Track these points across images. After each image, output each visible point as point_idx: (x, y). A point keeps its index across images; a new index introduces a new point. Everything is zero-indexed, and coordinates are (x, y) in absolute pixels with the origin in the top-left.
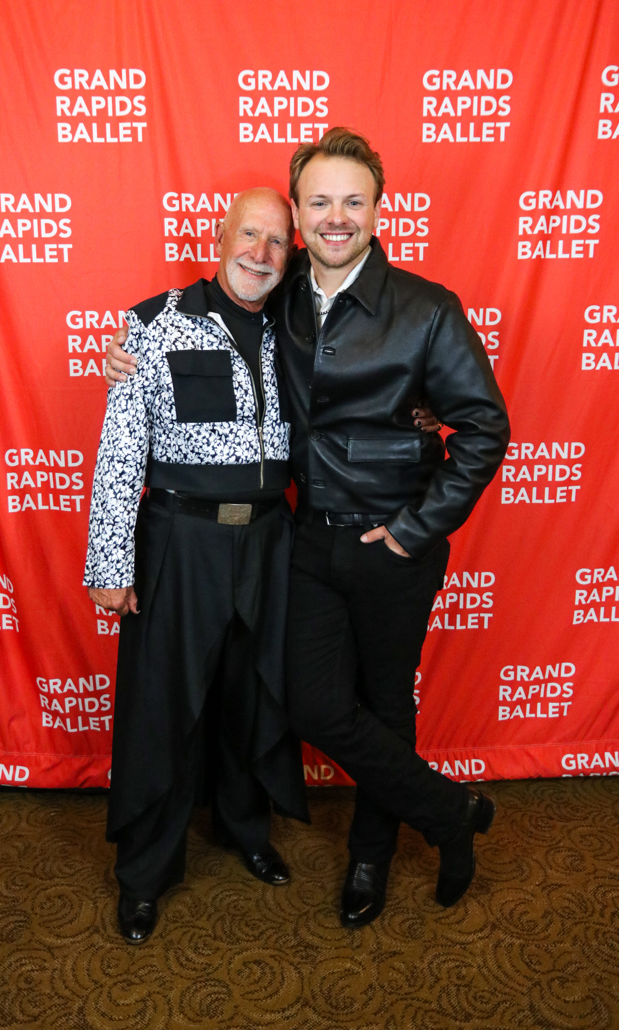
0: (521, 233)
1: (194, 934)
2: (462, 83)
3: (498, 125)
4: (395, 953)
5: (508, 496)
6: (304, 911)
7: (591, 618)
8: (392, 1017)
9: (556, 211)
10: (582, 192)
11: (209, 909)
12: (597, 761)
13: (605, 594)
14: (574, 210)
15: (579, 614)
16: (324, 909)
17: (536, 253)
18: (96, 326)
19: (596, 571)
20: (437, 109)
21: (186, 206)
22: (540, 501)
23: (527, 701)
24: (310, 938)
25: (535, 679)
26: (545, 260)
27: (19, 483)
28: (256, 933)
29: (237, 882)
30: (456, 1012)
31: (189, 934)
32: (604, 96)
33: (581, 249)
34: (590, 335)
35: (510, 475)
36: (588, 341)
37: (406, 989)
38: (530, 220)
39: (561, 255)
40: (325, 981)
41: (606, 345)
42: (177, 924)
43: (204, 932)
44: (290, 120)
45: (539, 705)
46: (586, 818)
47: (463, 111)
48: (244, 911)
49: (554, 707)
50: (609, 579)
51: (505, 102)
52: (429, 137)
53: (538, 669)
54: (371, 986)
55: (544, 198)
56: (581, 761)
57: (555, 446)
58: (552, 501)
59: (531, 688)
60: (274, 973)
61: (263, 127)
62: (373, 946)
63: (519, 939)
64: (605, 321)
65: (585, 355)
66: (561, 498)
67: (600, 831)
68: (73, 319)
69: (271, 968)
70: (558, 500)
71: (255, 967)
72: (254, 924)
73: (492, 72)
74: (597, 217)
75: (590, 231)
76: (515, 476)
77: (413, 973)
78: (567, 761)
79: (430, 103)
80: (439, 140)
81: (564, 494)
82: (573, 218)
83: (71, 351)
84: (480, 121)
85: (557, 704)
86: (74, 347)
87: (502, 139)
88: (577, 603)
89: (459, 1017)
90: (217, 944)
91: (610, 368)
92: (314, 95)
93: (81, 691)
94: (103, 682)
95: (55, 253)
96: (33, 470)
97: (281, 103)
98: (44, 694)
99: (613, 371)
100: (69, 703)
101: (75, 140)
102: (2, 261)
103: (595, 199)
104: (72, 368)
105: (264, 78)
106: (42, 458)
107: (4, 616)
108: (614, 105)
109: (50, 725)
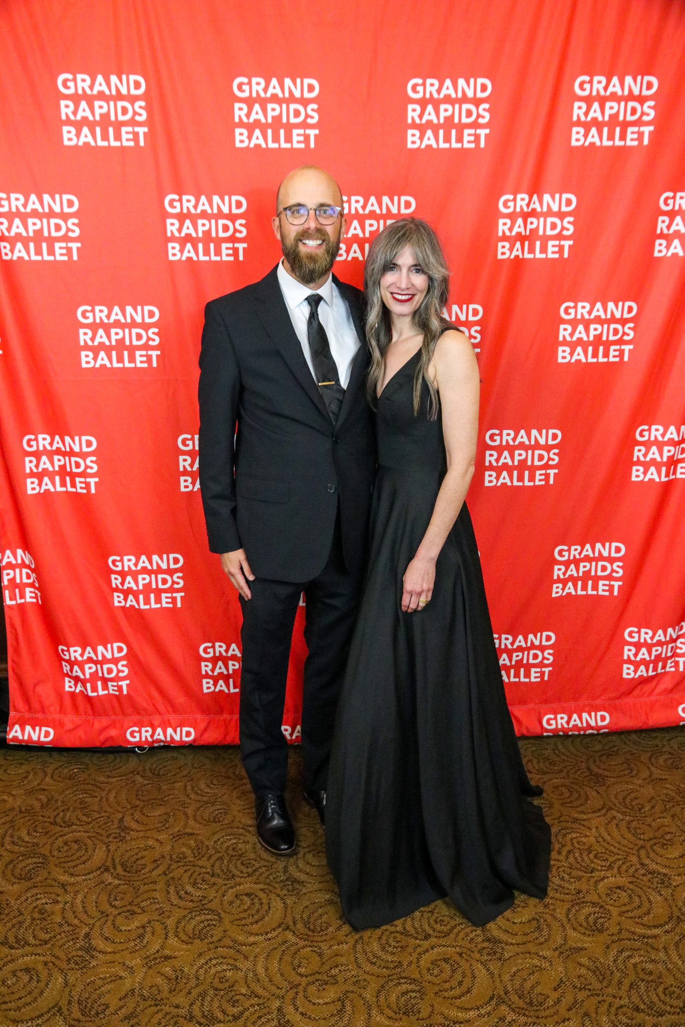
0: (500, 234)
1: (194, 872)
2: (444, 92)
3: (478, 131)
5: (491, 479)
7: (569, 591)
9: (533, 214)
10: (557, 196)
11: (209, 851)
12: (575, 721)
13: (582, 570)
14: (550, 213)
15: (557, 588)
17: (515, 253)
18: (106, 320)
19: (573, 548)
20: (421, 116)
21: (188, 208)
23: (511, 667)
24: (298, 874)
25: (518, 646)
26: (523, 259)
27: (37, 466)
28: (250, 870)
29: (238, 828)
30: (417, 933)
31: (189, 873)
32: (577, 104)
33: (556, 249)
34: (565, 330)
35: (493, 459)
36: (563, 336)
38: (508, 221)
39: (538, 255)
40: (306, 909)
41: (579, 340)
42: (179, 864)
43: (204, 870)
44: (283, 126)
45: (522, 670)
47: (445, 118)
48: (240, 852)
49: (535, 672)
50: (585, 556)
51: (484, 110)
52: (413, 142)
53: (520, 637)
55: (522, 201)
56: (562, 720)
57: (534, 432)
58: (532, 484)
59: (515, 655)
60: (262, 903)
61: (257, 132)
64: (579, 317)
65: (561, 349)
66: (540, 480)
68: (84, 314)
69: (260, 899)
70: (537, 483)
71: (245, 898)
72: (250, 863)
73: (472, 81)
74: (571, 219)
75: (565, 233)
76: (497, 460)
78: (548, 721)
79: (414, 110)
80: (423, 146)
81: (543, 477)
82: (550, 220)
83: (82, 343)
84: (461, 127)
85: (539, 670)
86: (85, 340)
87: (482, 145)
88: (555, 577)
89: (419, 937)
90: (213, 880)
91: (584, 360)
92: (305, 102)
93: (100, 658)
94: (120, 649)
95: (64, 251)
96: (50, 454)
97: (273, 110)
98: (66, 661)
99: (587, 364)
100: (89, 669)
101: (80, 143)
102: (15, 258)
103: (569, 202)
104: (84, 360)
105: (258, 85)
106: (58, 443)
107: (28, 590)
108: (586, 114)
109: (72, 690)
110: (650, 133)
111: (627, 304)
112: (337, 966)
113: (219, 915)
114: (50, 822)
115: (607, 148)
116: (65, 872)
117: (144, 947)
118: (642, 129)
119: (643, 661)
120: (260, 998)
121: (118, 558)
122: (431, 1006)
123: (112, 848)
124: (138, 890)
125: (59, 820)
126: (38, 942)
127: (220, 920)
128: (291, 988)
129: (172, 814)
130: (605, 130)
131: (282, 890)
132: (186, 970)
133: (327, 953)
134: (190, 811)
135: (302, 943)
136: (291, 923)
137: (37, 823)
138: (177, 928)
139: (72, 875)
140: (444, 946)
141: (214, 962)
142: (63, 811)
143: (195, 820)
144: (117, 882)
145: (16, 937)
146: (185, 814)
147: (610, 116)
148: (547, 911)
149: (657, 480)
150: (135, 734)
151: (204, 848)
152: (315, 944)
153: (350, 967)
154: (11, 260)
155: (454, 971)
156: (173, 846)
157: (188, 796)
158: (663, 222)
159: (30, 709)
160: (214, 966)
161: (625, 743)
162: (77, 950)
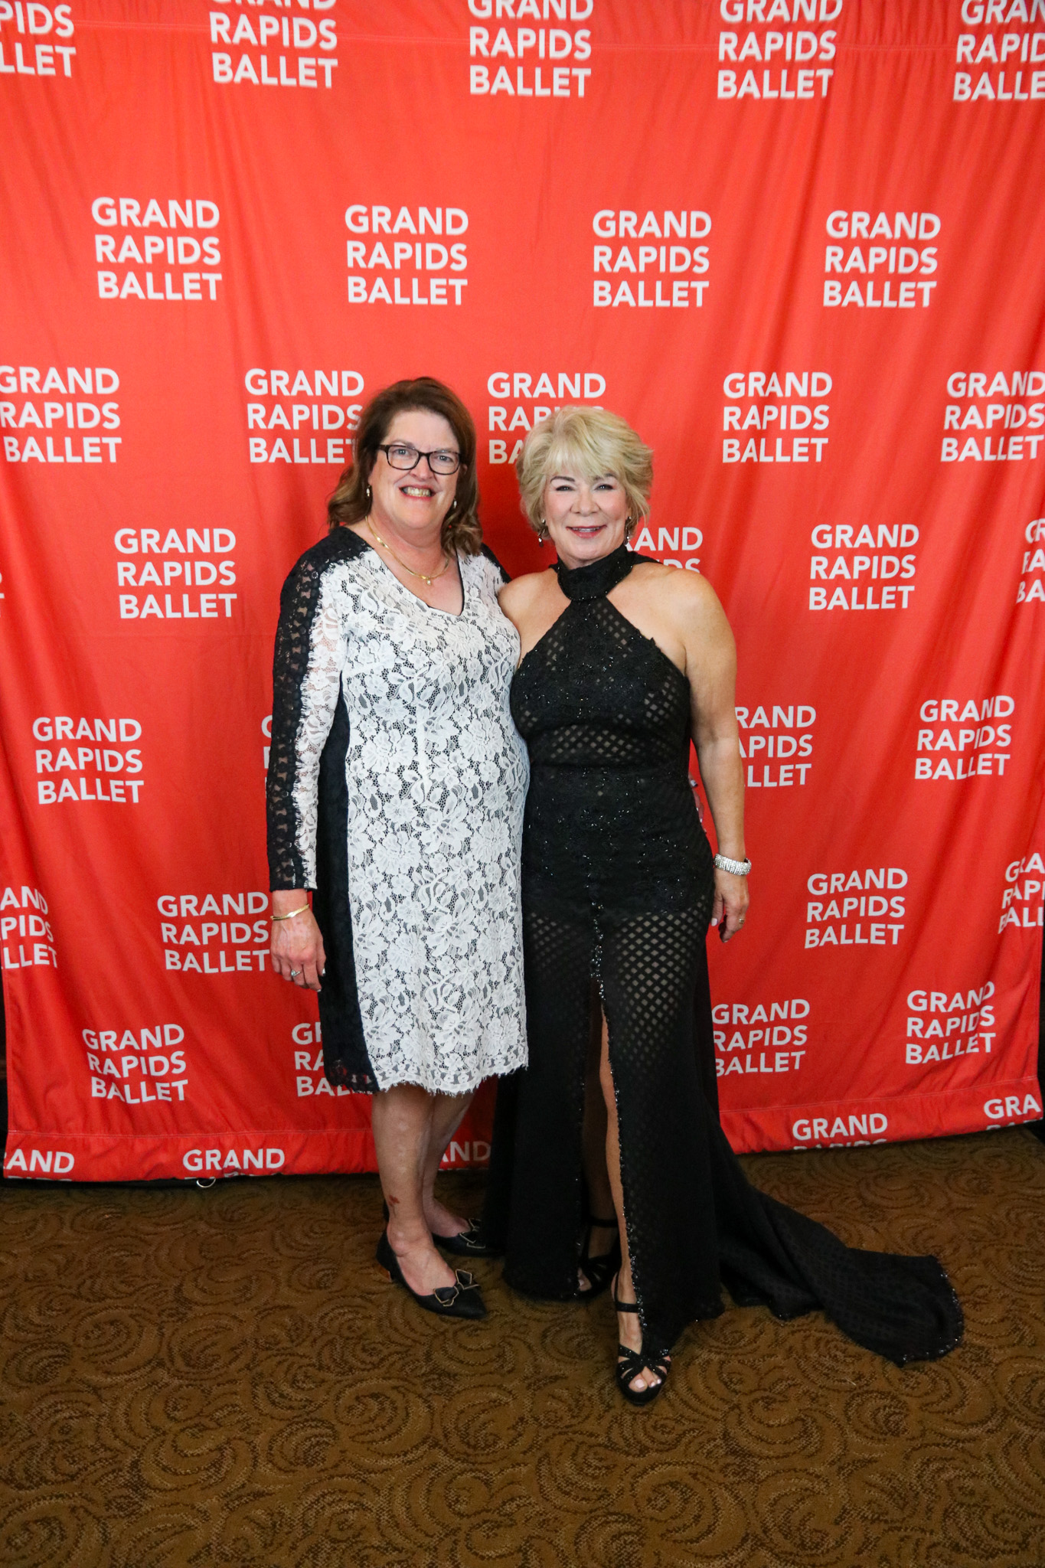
0: (726, 428)
1: (293, 1363)
2: (645, 229)
3: (694, 284)
4: (557, 1378)
6: (441, 1330)
7: (829, 939)
8: (547, 1455)
9: (772, 399)
10: (805, 375)
11: (314, 1332)
12: (839, 1127)
13: (846, 908)
14: (795, 399)
15: (812, 935)
16: (468, 1327)
17: (747, 455)
18: (156, 550)
19: (834, 877)
20: (612, 263)
21: (278, 388)
22: (759, 784)
23: (747, 1051)
24: (447, 1363)
25: (757, 1021)
26: (759, 463)
27: (53, 763)
28: (375, 1359)
29: (353, 1296)
30: (629, 1445)
31: (286, 1364)
32: (830, 249)
33: (805, 450)
34: (819, 563)
36: (817, 572)
37: (567, 1421)
38: (737, 410)
39: (780, 458)
40: (463, 1415)
41: (840, 577)
42: (270, 1352)
43: (306, 1361)
44: (416, 274)
45: (763, 1056)
46: (821, 1201)
47: (647, 265)
48: (361, 1333)
49: (782, 1059)
50: (851, 888)
51: (702, 255)
52: (602, 299)
53: (760, 1008)
54: (522, 1419)
55: (756, 382)
56: (819, 1128)
57: (777, 710)
58: (774, 784)
59: (752, 1033)
60: (396, 1408)
61: (380, 282)
62: (528, 1370)
63: (719, 1353)
64: (838, 545)
65: (813, 590)
66: (786, 779)
67: (838, 1218)
68: (124, 541)
69: (393, 1402)
70: (782, 783)
71: (371, 1401)
72: (374, 1349)
73: (684, 214)
74: (825, 408)
75: (817, 427)
77: (577, 1401)
78: (801, 1128)
79: (603, 254)
80: (616, 304)
81: (790, 775)
82: (795, 409)
83: (121, 583)
84: (669, 279)
85: (786, 1055)
87: (699, 303)
88: (809, 920)
89: (633, 1451)
90: (321, 1375)
91: (846, 607)
92: (447, 241)
93: (145, 1047)
94: (174, 1034)
95: (97, 450)
96: (73, 746)
97: (403, 251)
98: (93, 1052)
99: (851, 612)
100: (128, 1064)
101: (124, 296)
102: (25, 459)
103: (821, 385)
104: (123, 607)
105: (381, 217)
106: (84, 729)
107: (37, 947)
108: (843, 263)
109: (103, 1095)
110: (931, 290)
111: (905, 527)
112: (513, 1499)
113: (332, 1427)
114: (71, 1294)
115: (873, 309)
116: (97, 1369)
117: (223, 1479)
118: (921, 285)
119: (934, 1039)
120: (401, 1552)
121: (172, 899)
122: (656, 1554)
123: (167, 1332)
124: (210, 1392)
125: (84, 1291)
126: (60, 1478)
127: (335, 1435)
128: (446, 1535)
129: (254, 1277)
130: (870, 285)
131: (424, 1388)
132: (287, 1512)
133: (498, 1479)
134: (281, 1273)
135: (459, 1466)
136: (441, 1437)
137: (51, 1297)
138: (271, 1449)
139: (108, 1373)
140: (670, 1464)
141: (329, 1499)
142: (91, 1277)
143: (290, 1286)
144: (176, 1382)
145: (26, 1471)
146: (274, 1277)
147: (877, 266)
148: (815, 1406)
149: (951, 777)
150: (197, 1160)
151: (306, 1329)
152: (480, 1467)
153: (532, 1500)
154: (19, 462)
155: (686, 1501)
156: (258, 1327)
157: (277, 1250)
158: (953, 413)
159: (39, 1126)
160: (329, 1505)
161: (909, 1158)
162: (121, 1487)
